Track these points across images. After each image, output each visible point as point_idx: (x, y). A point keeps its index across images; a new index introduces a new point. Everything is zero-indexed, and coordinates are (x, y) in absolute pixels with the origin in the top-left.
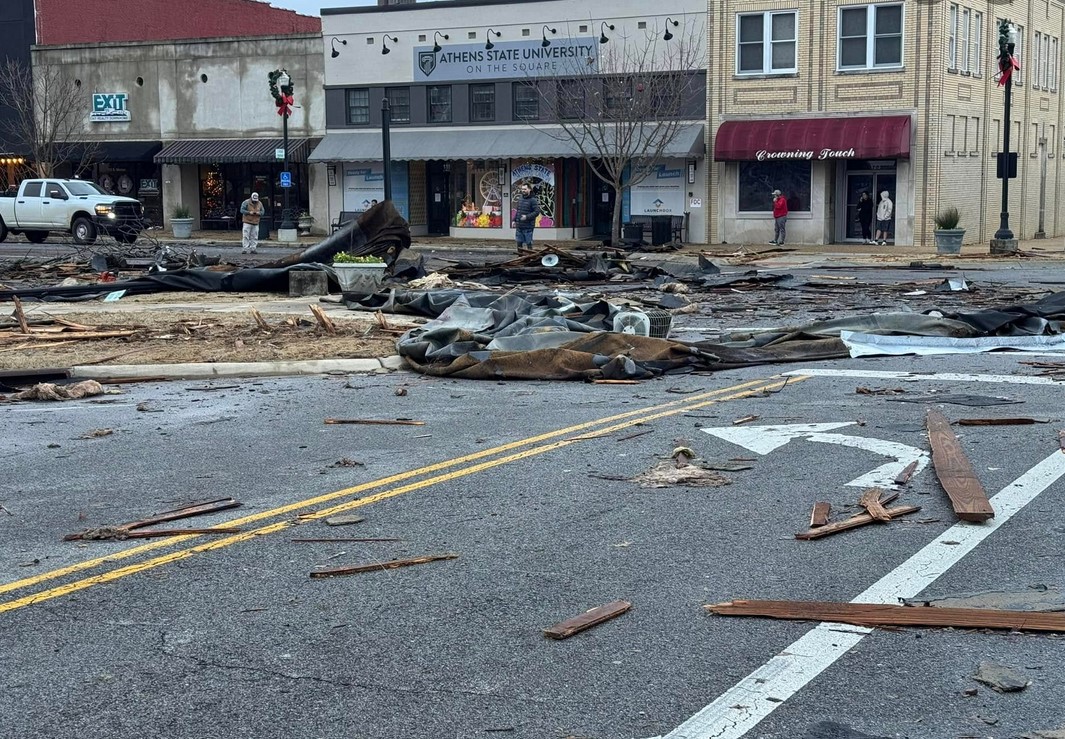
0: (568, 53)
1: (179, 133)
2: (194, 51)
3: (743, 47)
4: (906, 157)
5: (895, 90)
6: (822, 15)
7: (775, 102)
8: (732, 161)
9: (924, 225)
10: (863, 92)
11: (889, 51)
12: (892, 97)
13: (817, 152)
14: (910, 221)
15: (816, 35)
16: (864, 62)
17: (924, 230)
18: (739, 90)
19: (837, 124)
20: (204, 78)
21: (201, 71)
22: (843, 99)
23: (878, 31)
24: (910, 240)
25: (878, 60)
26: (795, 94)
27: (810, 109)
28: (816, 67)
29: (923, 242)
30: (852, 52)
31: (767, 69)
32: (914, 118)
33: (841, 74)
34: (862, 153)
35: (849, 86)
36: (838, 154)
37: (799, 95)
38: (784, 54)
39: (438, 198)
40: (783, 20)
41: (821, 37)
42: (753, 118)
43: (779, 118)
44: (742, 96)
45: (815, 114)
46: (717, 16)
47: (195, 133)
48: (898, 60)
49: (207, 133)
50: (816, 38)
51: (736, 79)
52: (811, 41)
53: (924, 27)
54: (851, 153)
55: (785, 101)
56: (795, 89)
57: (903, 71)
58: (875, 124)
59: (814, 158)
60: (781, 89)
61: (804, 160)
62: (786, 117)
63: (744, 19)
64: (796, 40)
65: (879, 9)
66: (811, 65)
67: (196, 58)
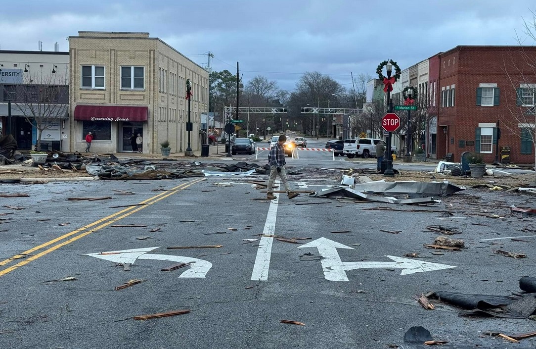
0: (9, 74)
3: (83, 77)
4: (146, 122)
5: (142, 97)
6: (114, 69)
7: (97, 99)
8: (80, 120)
9: (153, 146)
10: (130, 97)
11: (139, 83)
12: (141, 100)
13: (115, 119)
14: (148, 145)
15: (112, 75)
16: (130, 87)
17: (153, 148)
18: (82, 94)
19: (122, 108)
22: (123, 100)
23: (135, 76)
24: (148, 151)
25: (135, 86)
26: (105, 96)
27: (110, 102)
28: (112, 87)
29: (153, 152)
30: (126, 83)
31: (93, 86)
32: (149, 108)
33: (122, 90)
34: (131, 120)
35: (125, 95)
36: (123, 120)
37: (106, 97)
38: (100, 82)
40: (99, 69)
41: (114, 76)
42: (88, 105)
43: (99, 105)
44: (83, 96)
45: (112, 104)
46: (73, 65)
48: (143, 87)
50: (112, 77)
51: (81, 89)
52: (110, 78)
53: (152, 76)
54: (127, 119)
55: (100, 99)
56: (104, 94)
57: (145, 91)
58: (136, 109)
59: (113, 121)
60: (99, 94)
61: (110, 121)
62: (101, 105)
63: (84, 67)
64: (105, 76)
65: (135, 68)
66: (110, 86)
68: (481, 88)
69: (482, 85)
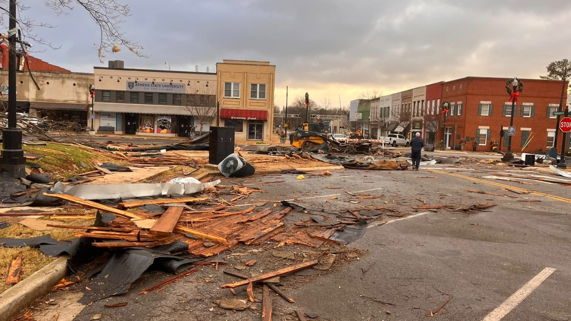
0: (176, 87)
1: (37, 100)
2: (44, 74)
3: (225, 90)
4: (266, 121)
5: (264, 104)
6: (246, 85)
7: (234, 105)
8: (223, 118)
9: (270, 136)
10: (256, 104)
11: (262, 95)
12: (263, 106)
13: (247, 118)
14: (267, 136)
15: (245, 89)
16: (256, 97)
17: (270, 137)
18: (225, 101)
19: (251, 111)
20: (48, 83)
21: (47, 81)
22: (251, 105)
23: (260, 90)
24: (267, 140)
25: (260, 97)
26: (239, 103)
27: (243, 107)
28: (245, 97)
29: (270, 141)
30: (254, 94)
31: (232, 96)
32: (268, 112)
33: (251, 99)
34: (258, 119)
35: (253, 102)
36: (252, 119)
37: (240, 104)
38: (237, 93)
39: (129, 124)
40: (236, 84)
41: (246, 90)
42: (228, 108)
43: (235, 109)
44: (226, 103)
45: (244, 108)
46: (219, 82)
47: (43, 100)
48: (264, 97)
49: (48, 100)
50: (245, 90)
51: (224, 98)
52: (244, 91)
53: (271, 90)
54: (255, 119)
55: (237, 105)
56: (239, 102)
57: (266, 100)
58: (260, 112)
59: (246, 119)
60: (236, 102)
61: (243, 119)
62: (237, 109)
63: (226, 83)
64: (240, 90)
65: (260, 85)
66: (244, 96)
67: (45, 77)
68: (481, 104)
69: (482, 102)
